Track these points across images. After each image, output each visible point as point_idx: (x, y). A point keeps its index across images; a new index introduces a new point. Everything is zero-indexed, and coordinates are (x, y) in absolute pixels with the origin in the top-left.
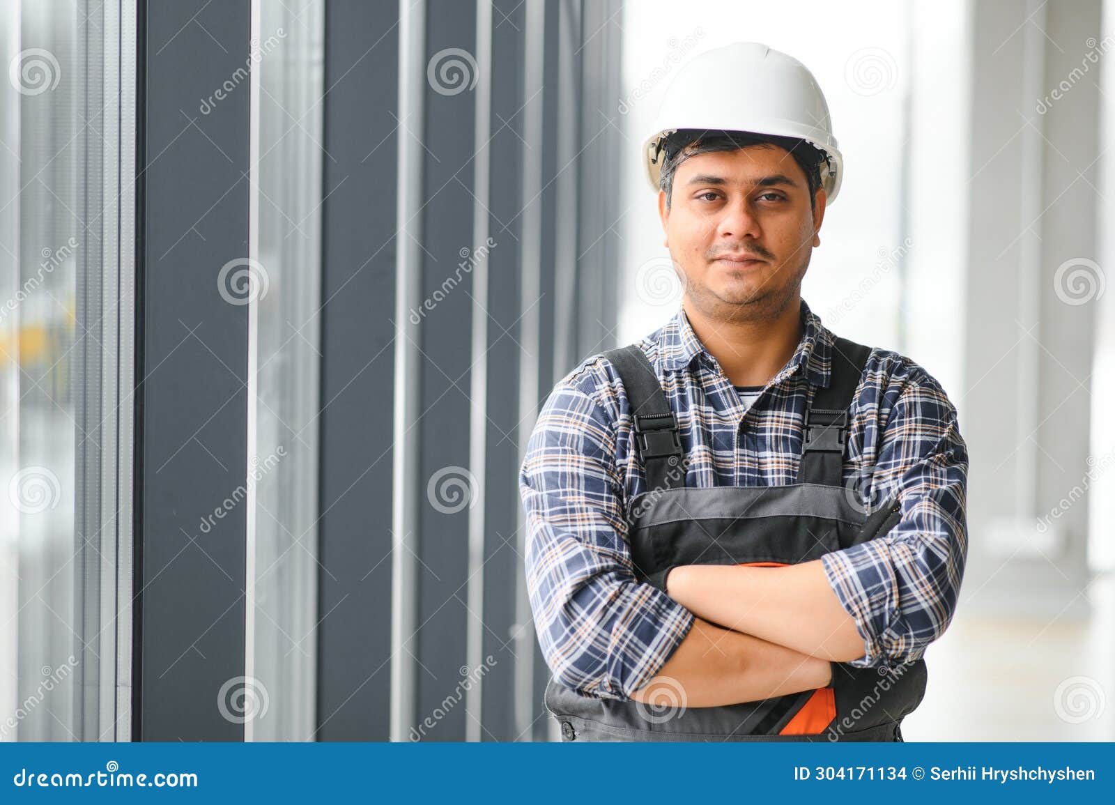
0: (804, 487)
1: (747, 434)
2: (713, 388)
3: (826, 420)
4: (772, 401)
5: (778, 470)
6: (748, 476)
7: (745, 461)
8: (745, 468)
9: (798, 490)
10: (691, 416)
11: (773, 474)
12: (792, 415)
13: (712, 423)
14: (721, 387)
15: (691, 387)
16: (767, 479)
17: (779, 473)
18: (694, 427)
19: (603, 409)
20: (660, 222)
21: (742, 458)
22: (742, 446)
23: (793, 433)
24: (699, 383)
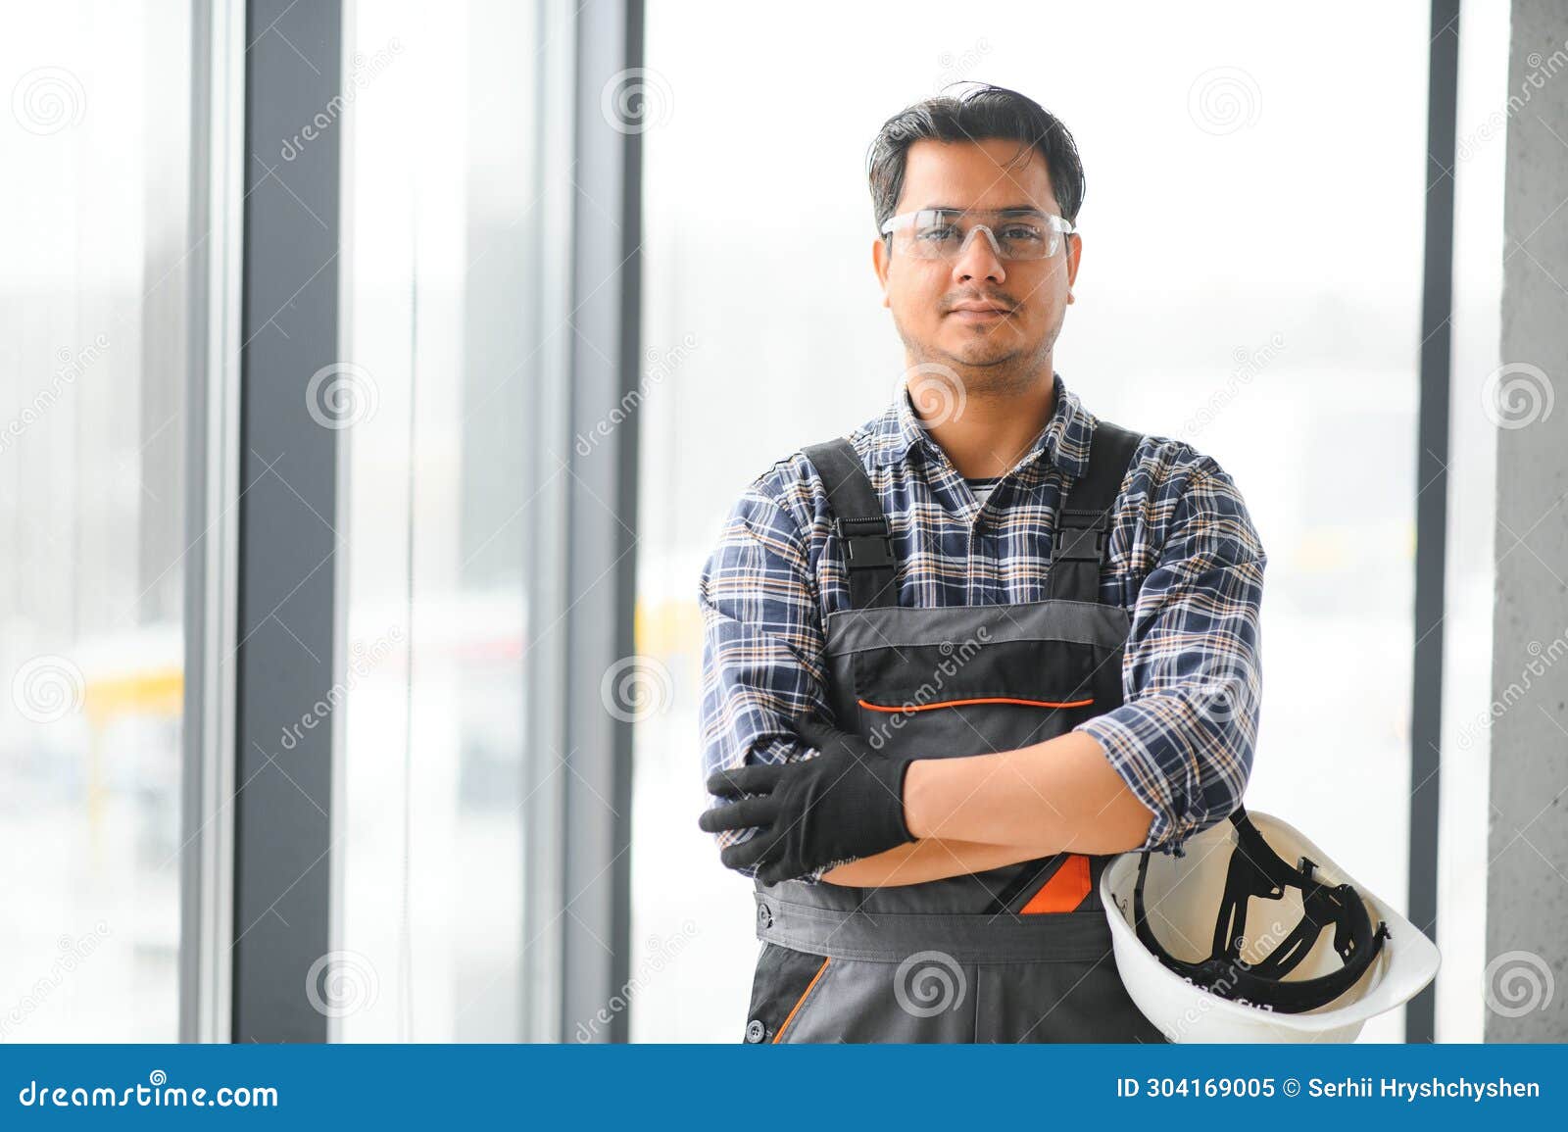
0: (1051, 605)
1: (984, 537)
2: (941, 484)
3: (1081, 522)
4: (1016, 495)
5: (1022, 579)
6: (984, 589)
7: (980, 570)
8: (980, 579)
9: (1045, 608)
10: (912, 517)
11: (1015, 584)
12: (1040, 508)
13: (941, 523)
14: (950, 482)
15: (913, 482)
16: (1008, 591)
17: (1022, 583)
18: (915, 530)
19: (789, 513)
20: (876, 277)
21: (977, 566)
22: (977, 552)
23: (1041, 529)
24: (924, 478)
